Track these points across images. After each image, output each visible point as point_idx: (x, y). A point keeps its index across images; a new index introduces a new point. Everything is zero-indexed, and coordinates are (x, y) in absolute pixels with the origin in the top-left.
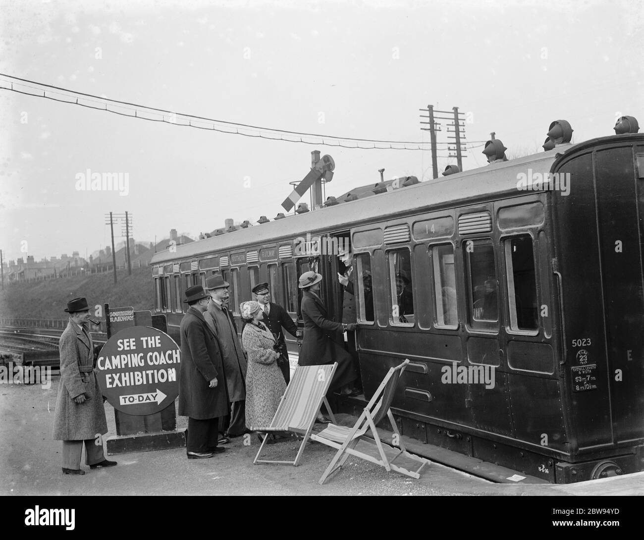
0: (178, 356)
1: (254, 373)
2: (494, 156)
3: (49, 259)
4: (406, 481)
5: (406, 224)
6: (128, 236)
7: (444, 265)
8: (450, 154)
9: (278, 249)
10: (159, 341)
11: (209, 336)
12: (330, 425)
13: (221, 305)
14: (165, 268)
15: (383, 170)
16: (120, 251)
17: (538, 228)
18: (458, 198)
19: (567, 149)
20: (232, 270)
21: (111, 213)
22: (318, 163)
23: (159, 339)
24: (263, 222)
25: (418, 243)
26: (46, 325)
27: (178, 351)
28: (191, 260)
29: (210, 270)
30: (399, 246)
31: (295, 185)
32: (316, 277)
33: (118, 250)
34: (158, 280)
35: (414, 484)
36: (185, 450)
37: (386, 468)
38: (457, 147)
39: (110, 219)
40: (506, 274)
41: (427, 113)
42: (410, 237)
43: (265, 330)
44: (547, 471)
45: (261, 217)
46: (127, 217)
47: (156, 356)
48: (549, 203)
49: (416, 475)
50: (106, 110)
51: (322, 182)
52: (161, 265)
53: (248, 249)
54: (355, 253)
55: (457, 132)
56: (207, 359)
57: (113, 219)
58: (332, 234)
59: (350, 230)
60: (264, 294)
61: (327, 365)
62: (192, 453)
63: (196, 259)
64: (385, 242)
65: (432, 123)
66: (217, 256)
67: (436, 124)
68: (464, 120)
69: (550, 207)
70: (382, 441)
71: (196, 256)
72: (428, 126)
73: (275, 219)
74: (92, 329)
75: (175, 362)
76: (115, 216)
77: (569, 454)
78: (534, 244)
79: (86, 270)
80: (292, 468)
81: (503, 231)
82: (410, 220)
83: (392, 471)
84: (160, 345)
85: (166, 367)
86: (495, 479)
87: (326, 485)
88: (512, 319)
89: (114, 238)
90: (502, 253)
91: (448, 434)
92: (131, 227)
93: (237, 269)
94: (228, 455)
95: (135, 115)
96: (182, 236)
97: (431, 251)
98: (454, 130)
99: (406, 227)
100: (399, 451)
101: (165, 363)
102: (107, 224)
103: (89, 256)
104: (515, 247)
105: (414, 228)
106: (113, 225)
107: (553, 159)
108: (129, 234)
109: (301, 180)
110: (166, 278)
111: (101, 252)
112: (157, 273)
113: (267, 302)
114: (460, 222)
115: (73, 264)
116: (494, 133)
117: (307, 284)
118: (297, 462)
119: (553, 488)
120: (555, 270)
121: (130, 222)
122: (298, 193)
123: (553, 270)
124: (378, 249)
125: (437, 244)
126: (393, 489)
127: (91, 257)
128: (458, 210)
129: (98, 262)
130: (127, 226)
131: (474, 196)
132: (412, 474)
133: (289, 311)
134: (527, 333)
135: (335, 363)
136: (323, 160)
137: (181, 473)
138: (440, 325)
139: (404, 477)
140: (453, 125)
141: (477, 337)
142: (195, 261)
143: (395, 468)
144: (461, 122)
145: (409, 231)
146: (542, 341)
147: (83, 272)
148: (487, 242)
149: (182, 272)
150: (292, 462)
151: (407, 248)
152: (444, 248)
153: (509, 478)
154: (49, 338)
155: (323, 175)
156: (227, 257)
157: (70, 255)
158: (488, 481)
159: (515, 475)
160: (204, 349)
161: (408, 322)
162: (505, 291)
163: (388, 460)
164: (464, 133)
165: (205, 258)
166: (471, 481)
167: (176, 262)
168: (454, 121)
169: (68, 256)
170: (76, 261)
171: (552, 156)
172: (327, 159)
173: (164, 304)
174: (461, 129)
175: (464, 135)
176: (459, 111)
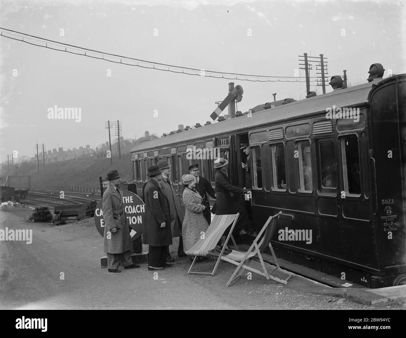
0: (144, 208)
1: (189, 219)
2: (336, 86)
3: (72, 149)
4: (279, 286)
5: (282, 128)
6: (119, 135)
7: (305, 153)
8: (318, 84)
9: (206, 144)
10: (132, 199)
11: (161, 196)
12: (233, 251)
13: (167, 179)
14: (139, 155)
15: (275, 94)
16: (114, 144)
17: (361, 130)
18: (313, 112)
19: (379, 82)
20: (179, 156)
21: (109, 121)
22: (233, 90)
23: (132, 198)
24: (198, 127)
25: (289, 140)
26: (70, 190)
27: (143, 205)
28: (154, 150)
29: (165, 156)
30: (277, 142)
31: (218, 104)
32: (225, 162)
33: (113, 144)
34: (135, 162)
35: (284, 288)
36: (147, 265)
37: (267, 277)
38: (322, 80)
39: (108, 125)
40: (342, 158)
41: (304, 59)
42: (284, 136)
43: (196, 192)
44: (366, 281)
45: (197, 124)
46: (118, 124)
47: (130, 208)
48: (368, 115)
49: (285, 282)
50: (103, 59)
51: (235, 102)
52: (136, 153)
53: (188, 144)
54: (251, 146)
55: (323, 70)
56: (160, 210)
57: (110, 125)
58: (238, 134)
59: (248, 132)
60: (196, 171)
61: (233, 215)
62: (151, 267)
63: (157, 150)
64: (269, 139)
65: (306, 64)
66: (169, 147)
67: (309, 65)
68: (327, 62)
69: (368, 118)
70: (264, 261)
71: (157, 148)
72: (304, 66)
73: (205, 125)
74: (97, 192)
75: (141, 212)
76: (112, 123)
77: (379, 271)
78: (358, 140)
79: (94, 156)
80: (211, 277)
81: (340, 132)
82: (284, 126)
83: (271, 280)
84: (132, 202)
85: (136, 215)
86: (334, 285)
87: (230, 287)
88: (346, 187)
89: (111, 137)
90: (339, 146)
91: (307, 258)
92: (121, 130)
93: (181, 155)
94: (173, 269)
95: (120, 62)
96: (152, 135)
97: (296, 145)
98: (321, 69)
99: (281, 130)
100: (276, 267)
101: (136, 212)
102: (106, 128)
103: (96, 147)
104: (347, 142)
105: (287, 131)
106: (110, 129)
107: (371, 88)
108: (120, 134)
109: (223, 101)
110: (140, 161)
111: (103, 145)
112: (134, 158)
113: (197, 176)
114: (314, 127)
115: (86, 153)
116: (346, 71)
117: (219, 166)
118: (213, 273)
119: (367, 291)
120: (371, 157)
121: (120, 127)
122: (221, 109)
123: (370, 157)
124: (265, 144)
125: (300, 140)
126: (270, 290)
127: (97, 148)
128: (313, 120)
129: (101, 151)
130: (119, 129)
131: (323, 111)
132: (282, 281)
133: (212, 181)
134: (354, 195)
135: (238, 213)
136: (236, 88)
137: (144, 279)
138: (302, 190)
139: (278, 283)
140: (320, 66)
141: (323, 198)
142: (157, 151)
143: (272, 277)
144: (325, 64)
145: (284, 132)
146: (363, 200)
147: (92, 157)
148: (331, 139)
149: (149, 158)
150: (211, 273)
151: (282, 143)
152: (304, 143)
153: (342, 285)
154: (72, 197)
155: (236, 98)
156: (175, 149)
157: (84, 147)
158: (329, 287)
159: (347, 283)
160: (158, 204)
161: (283, 189)
162: (341, 170)
163: (268, 273)
164: (327, 71)
165: (163, 149)
166: (318, 286)
167: (145, 152)
168: (320, 63)
169: (83, 147)
170: (88, 150)
171: (370, 86)
172: (239, 88)
173: (138, 177)
174: (325, 68)
175: (327, 72)
176: (324, 57)
